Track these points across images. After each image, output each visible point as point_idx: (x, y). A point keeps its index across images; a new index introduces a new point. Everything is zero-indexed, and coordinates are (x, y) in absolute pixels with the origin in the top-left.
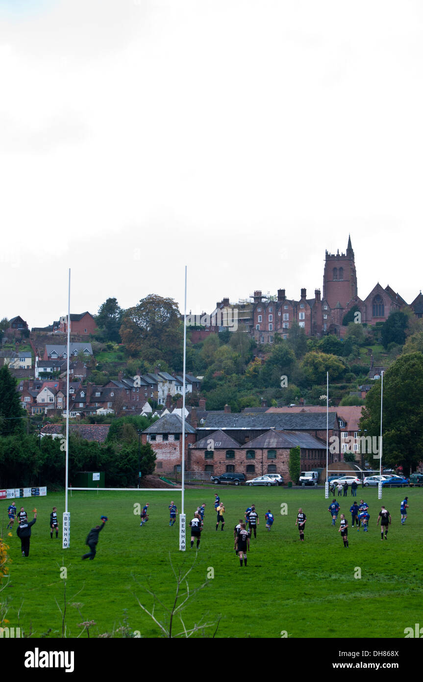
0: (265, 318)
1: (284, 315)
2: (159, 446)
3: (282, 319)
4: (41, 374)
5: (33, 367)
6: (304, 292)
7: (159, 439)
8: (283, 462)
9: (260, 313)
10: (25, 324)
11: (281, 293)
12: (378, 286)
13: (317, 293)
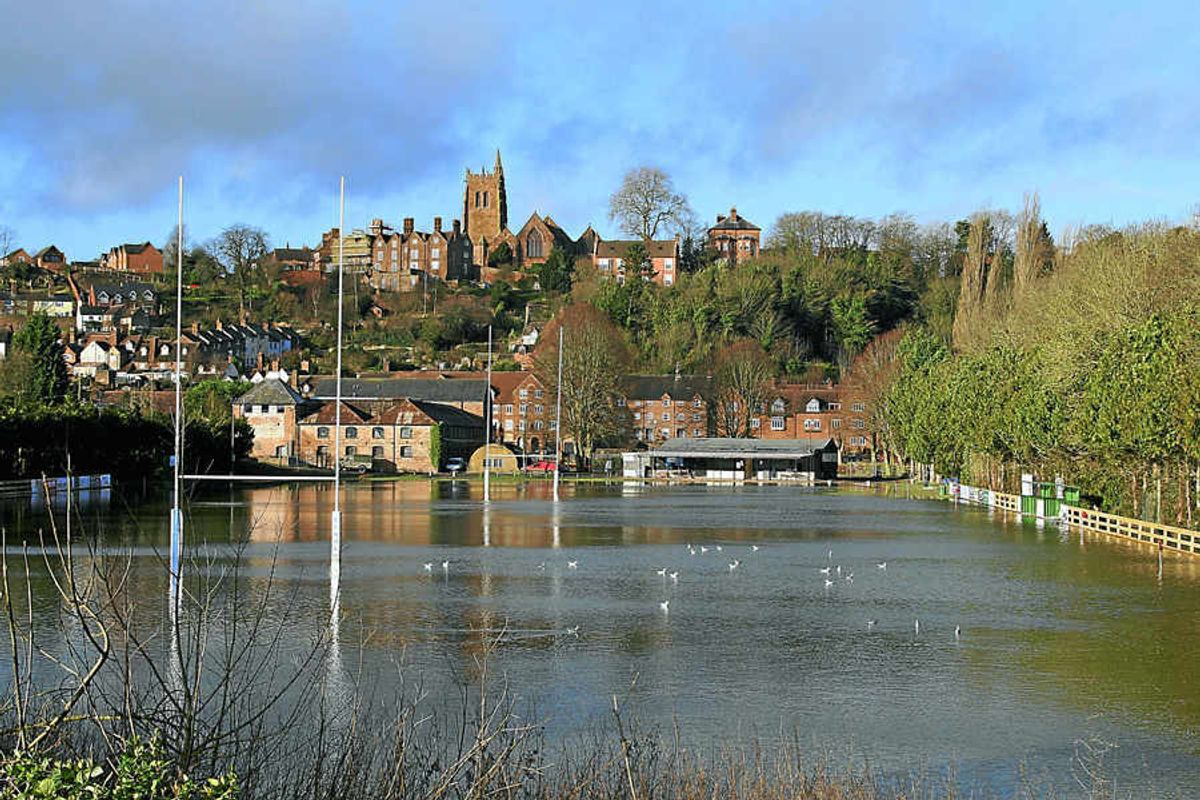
0: (388, 255)
1: (412, 251)
2: (255, 420)
3: (409, 257)
4: (86, 323)
5: (74, 314)
6: (438, 221)
7: (257, 409)
8: (422, 443)
9: (380, 249)
10: (61, 257)
11: (409, 223)
12: (535, 216)
13: (457, 224)
